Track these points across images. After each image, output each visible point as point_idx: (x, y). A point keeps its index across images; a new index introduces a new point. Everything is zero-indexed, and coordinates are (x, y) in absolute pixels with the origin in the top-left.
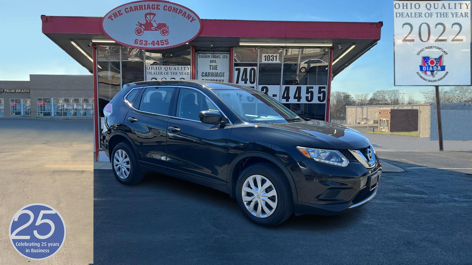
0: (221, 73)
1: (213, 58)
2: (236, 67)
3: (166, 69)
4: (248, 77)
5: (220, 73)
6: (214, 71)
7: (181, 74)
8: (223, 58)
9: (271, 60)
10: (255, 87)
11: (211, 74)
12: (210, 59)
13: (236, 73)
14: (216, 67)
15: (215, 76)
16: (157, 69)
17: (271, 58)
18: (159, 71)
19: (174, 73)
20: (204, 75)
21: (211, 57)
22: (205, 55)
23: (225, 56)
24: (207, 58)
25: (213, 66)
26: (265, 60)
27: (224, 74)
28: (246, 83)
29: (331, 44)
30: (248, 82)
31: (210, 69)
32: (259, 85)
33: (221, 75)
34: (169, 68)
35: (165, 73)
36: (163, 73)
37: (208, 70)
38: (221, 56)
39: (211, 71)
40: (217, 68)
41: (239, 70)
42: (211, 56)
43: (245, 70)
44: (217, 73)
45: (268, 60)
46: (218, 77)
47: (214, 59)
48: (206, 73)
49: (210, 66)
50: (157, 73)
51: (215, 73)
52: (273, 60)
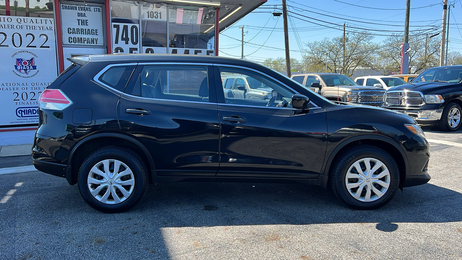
0: (94, 31)
1: (82, 10)
2: (113, 23)
3: (19, 21)
4: (129, 36)
5: (92, 30)
6: (84, 27)
7: (41, 29)
8: (95, 11)
9: (155, 18)
10: (138, 49)
11: (80, 31)
12: (78, 11)
13: (114, 30)
14: (86, 21)
15: (86, 34)
16: (6, 20)
17: (155, 15)
18: (8, 23)
19: (31, 27)
20: (72, 31)
21: (79, 9)
22: (70, 5)
23: (96, 8)
24: (73, 9)
25: (82, 20)
26: (149, 17)
27: (97, 31)
28: (127, 43)
29: (219, 4)
30: (130, 42)
31: (79, 24)
32: (142, 46)
33: (94, 33)
34: (23, 20)
35: (18, 27)
36: (15, 27)
37: (75, 25)
38: (92, 8)
39: (81, 27)
40: (87, 24)
41: (117, 27)
42: (79, 7)
43: (126, 28)
44: (89, 30)
45: (151, 17)
46: (90, 34)
47: (83, 12)
48: (74, 29)
49: (79, 20)
50: (6, 26)
51: (85, 29)
52: (157, 18)
